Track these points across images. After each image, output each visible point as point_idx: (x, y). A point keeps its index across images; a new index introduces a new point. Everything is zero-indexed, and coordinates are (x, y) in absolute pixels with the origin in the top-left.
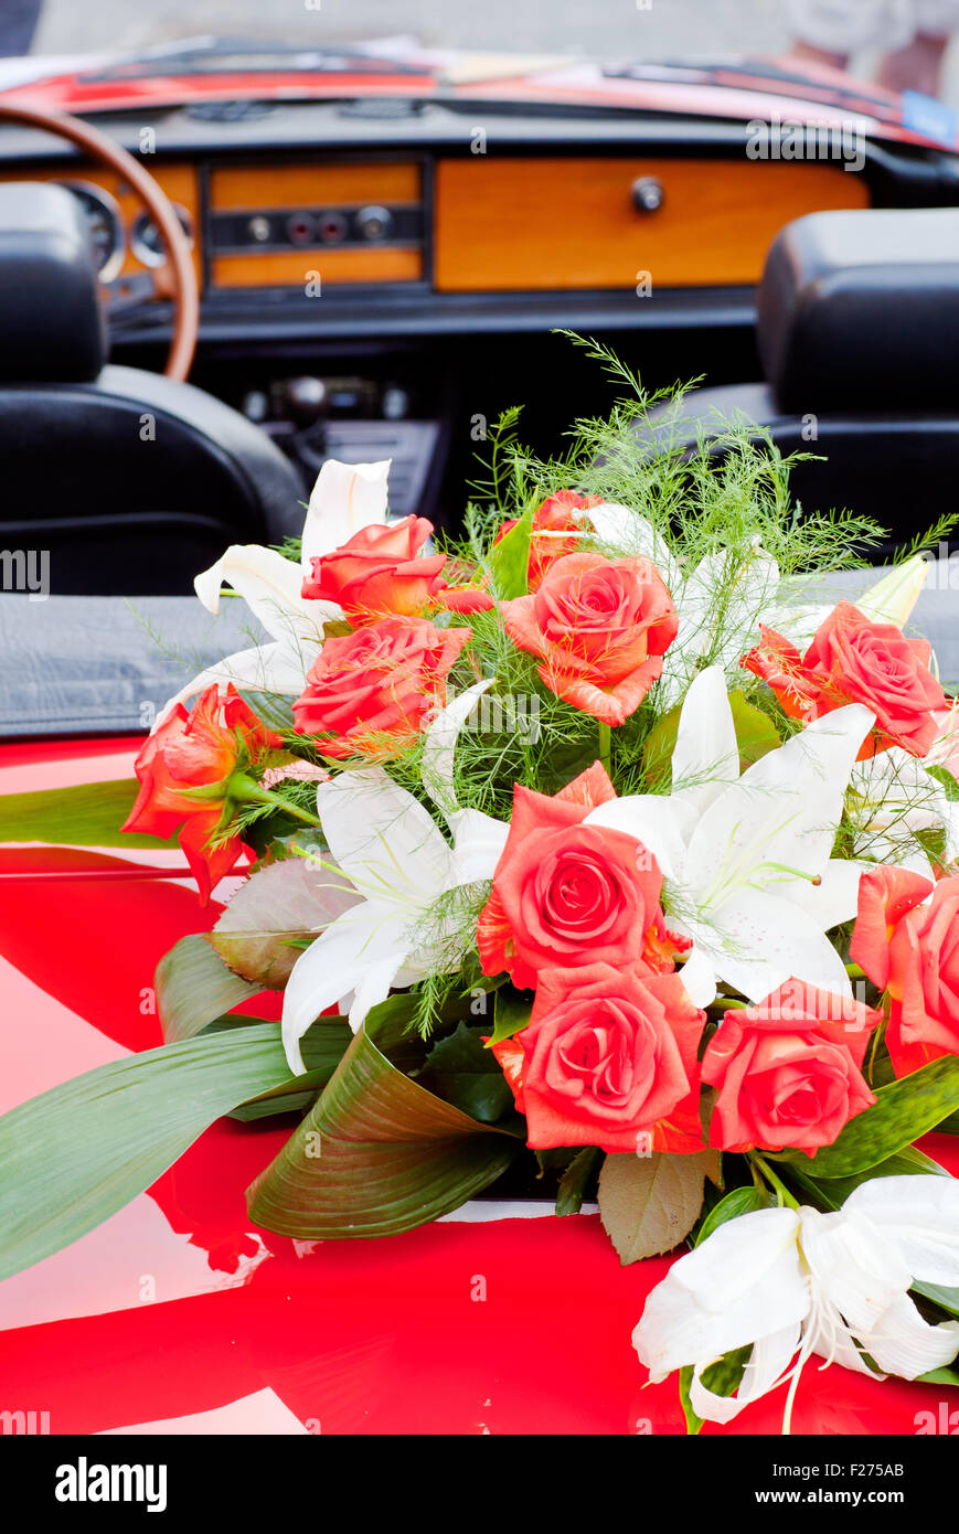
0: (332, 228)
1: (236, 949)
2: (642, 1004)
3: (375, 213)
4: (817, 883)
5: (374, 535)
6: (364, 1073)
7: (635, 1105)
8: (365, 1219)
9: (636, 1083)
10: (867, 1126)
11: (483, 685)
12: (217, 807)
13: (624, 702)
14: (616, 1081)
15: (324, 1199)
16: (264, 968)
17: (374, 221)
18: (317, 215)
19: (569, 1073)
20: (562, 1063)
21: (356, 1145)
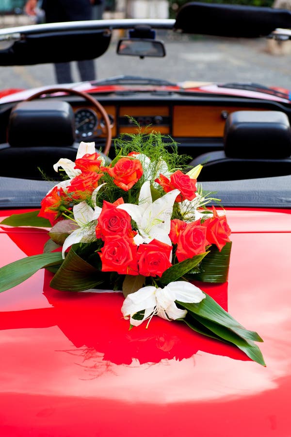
0: (148, 121)
1: (54, 236)
2: (125, 243)
3: (159, 118)
4: (163, 222)
5: (88, 155)
6: (71, 256)
7: (122, 263)
8: (73, 287)
9: (123, 258)
10: (174, 273)
11: (105, 184)
12: (57, 212)
13: (129, 186)
14: (119, 258)
15: (64, 282)
16: (60, 241)
17: (159, 119)
18: (145, 118)
19: (109, 256)
20: (108, 254)
21: (70, 271)
